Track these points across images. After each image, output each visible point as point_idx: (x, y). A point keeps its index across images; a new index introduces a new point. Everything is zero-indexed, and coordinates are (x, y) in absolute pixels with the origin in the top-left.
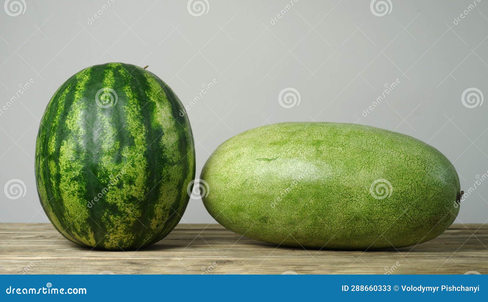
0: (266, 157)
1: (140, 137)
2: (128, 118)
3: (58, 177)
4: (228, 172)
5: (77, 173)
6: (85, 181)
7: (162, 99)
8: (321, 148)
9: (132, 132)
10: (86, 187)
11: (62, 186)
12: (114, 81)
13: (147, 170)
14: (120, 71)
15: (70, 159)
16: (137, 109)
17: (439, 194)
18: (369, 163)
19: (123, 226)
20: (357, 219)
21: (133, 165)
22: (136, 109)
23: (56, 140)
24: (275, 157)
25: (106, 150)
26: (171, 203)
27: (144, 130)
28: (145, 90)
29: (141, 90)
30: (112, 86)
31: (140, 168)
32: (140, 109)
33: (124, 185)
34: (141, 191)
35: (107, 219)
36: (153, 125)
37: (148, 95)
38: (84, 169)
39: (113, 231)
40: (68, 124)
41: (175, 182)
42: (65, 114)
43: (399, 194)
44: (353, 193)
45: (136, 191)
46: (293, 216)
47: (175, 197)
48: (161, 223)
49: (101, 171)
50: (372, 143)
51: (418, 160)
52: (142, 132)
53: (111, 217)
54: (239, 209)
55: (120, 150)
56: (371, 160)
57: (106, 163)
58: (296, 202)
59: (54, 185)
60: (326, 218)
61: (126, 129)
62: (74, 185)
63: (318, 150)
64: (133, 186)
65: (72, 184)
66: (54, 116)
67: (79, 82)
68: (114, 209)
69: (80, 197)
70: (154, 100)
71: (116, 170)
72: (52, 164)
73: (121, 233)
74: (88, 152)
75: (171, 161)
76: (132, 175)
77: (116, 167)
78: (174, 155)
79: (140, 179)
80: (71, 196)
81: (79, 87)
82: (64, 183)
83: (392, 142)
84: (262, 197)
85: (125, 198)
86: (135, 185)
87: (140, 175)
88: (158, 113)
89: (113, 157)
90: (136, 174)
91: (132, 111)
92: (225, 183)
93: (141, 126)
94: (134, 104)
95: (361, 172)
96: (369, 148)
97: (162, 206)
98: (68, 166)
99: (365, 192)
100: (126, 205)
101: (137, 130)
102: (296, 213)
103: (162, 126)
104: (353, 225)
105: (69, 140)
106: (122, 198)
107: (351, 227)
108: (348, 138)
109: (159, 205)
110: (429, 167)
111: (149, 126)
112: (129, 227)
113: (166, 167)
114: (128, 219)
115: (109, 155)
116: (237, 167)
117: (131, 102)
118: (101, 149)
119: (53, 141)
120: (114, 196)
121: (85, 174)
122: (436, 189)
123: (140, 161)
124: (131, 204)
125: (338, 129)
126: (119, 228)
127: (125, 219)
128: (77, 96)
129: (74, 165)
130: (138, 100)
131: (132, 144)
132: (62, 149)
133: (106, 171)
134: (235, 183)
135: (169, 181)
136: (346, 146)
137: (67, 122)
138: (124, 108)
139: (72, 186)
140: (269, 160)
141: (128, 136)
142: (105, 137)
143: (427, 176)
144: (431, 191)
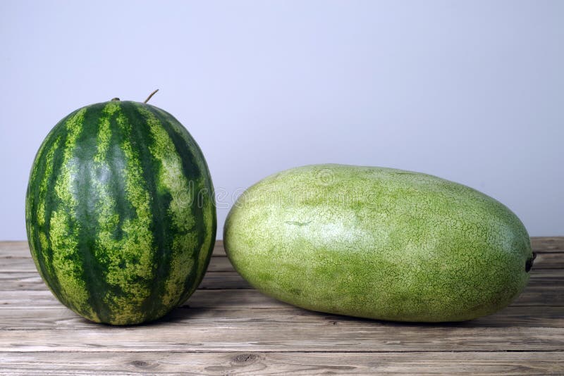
0: (297, 220)
1: (143, 207)
2: (128, 185)
3: (50, 252)
4: (253, 234)
5: (72, 251)
6: (82, 260)
7: (170, 154)
8: (362, 213)
9: (133, 202)
10: (82, 268)
11: (55, 263)
12: (110, 135)
13: (153, 245)
14: (117, 119)
15: (62, 235)
16: (139, 172)
17: (503, 269)
18: (418, 235)
19: (130, 306)
20: (404, 299)
21: (136, 242)
22: (137, 172)
23: (45, 209)
24: (306, 222)
25: (103, 225)
26: (185, 276)
27: (147, 198)
28: (148, 146)
29: (144, 146)
30: (108, 142)
31: (145, 245)
32: (141, 172)
33: (127, 265)
34: (148, 270)
35: (110, 300)
36: (159, 189)
37: (151, 152)
38: (78, 247)
39: (119, 312)
40: (58, 191)
41: (190, 252)
42: (54, 179)
43: (453, 273)
44: (399, 271)
45: (142, 270)
46: (329, 292)
47: (190, 267)
48: (176, 297)
49: (99, 249)
50: (423, 208)
51: (478, 228)
52: (145, 201)
53: (115, 299)
54: (267, 277)
55: (120, 224)
56: (420, 230)
57: (104, 239)
58: (332, 277)
59: (47, 260)
60: (368, 296)
61: (126, 198)
62: (69, 264)
63: (358, 216)
64: (137, 265)
65: (66, 263)
66: (42, 178)
67: (69, 135)
68: (117, 290)
69: (76, 277)
70: (159, 158)
71: (116, 248)
72: (43, 237)
73: (128, 313)
74: (83, 227)
75: (183, 230)
76: (136, 253)
77: (116, 245)
78: (186, 222)
79: (146, 257)
80: (67, 275)
81: (69, 143)
82: (58, 261)
83: (448, 204)
84: (293, 268)
85: (129, 279)
86: (140, 264)
87: (146, 252)
88: (165, 174)
89: (111, 233)
90: (141, 252)
91: (133, 175)
92: (250, 247)
93: (144, 193)
94: (134, 165)
95: (409, 246)
96: (419, 214)
97: (175, 281)
98: (60, 242)
99: (413, 270)
100: (131, 286)
101: (139, 198)
102: (332, 288)
103: (169, 189)
104: (400, 304)
105: (60, 212)
106: (126, 279)
107: (397, 307)
108: (394, 199)
109: (171, 281)
110: (491, 238)
111: (153, 192)
112: (136, 307)
113: (177, 238)
114: (134, 299)
115: (107, 230)
116: (263, 230)
117: (131, 164)
118: (97, 223)
119: (42, 209)
120: (116, 277)
121: (81, 253)
122: (498, 264)
123: (144, 236)
124: (136, 285)
125: (384, 185)
126: (125, 309)
127: (131, 299)
128: (66, 155)
129: (67, 241)
130: (140, 160)
131: (134, 217)
132: (53, 221)
133: (105, 250)
134: (262, 248)
135: (182, 252)
136: (392, 211)
137: (57, 188)
138: (123, 172)
139: (67, 266)
140: (301, 225)
141: (129, 208)
142: (101, 209)
143: (488, 249)
144: (493, 267)
